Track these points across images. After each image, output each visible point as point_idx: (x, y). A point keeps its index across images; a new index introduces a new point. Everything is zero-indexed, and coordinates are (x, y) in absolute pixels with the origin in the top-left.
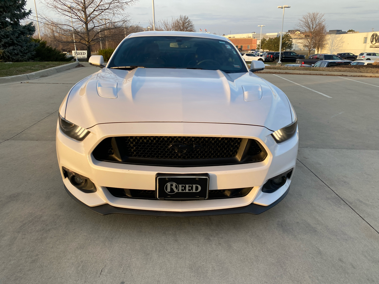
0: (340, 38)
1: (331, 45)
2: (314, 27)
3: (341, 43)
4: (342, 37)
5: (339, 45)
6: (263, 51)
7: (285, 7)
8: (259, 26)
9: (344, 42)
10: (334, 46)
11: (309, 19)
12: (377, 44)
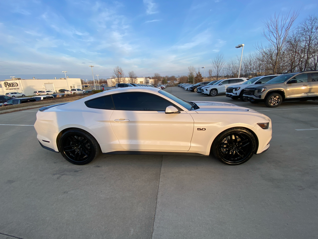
12: (10, 88)
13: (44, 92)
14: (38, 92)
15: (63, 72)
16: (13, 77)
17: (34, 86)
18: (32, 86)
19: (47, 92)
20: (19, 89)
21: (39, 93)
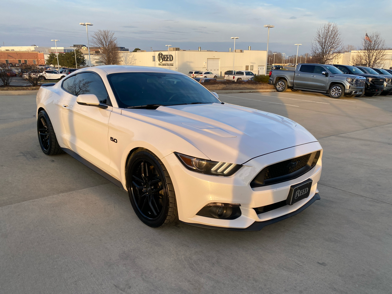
0: (132, 56)
1: (125, 62)
2: (107, 44)
3: (133, 60)
4: (133, 55)
5: (133, 62)
6: (54, 67)
7: (87, 25)
8: (53, 40)
9: (136, 60)
10: (128, 63)
11: (101, 36)
12: (164, 62)
13: (202, 73)
14: (193, 73)
15: (232, 38)
16: (169, 45)
17: (192, 62)
18: (190, 62)
19: (205, 73)
20: (173, 65)
21: (195, 75)
